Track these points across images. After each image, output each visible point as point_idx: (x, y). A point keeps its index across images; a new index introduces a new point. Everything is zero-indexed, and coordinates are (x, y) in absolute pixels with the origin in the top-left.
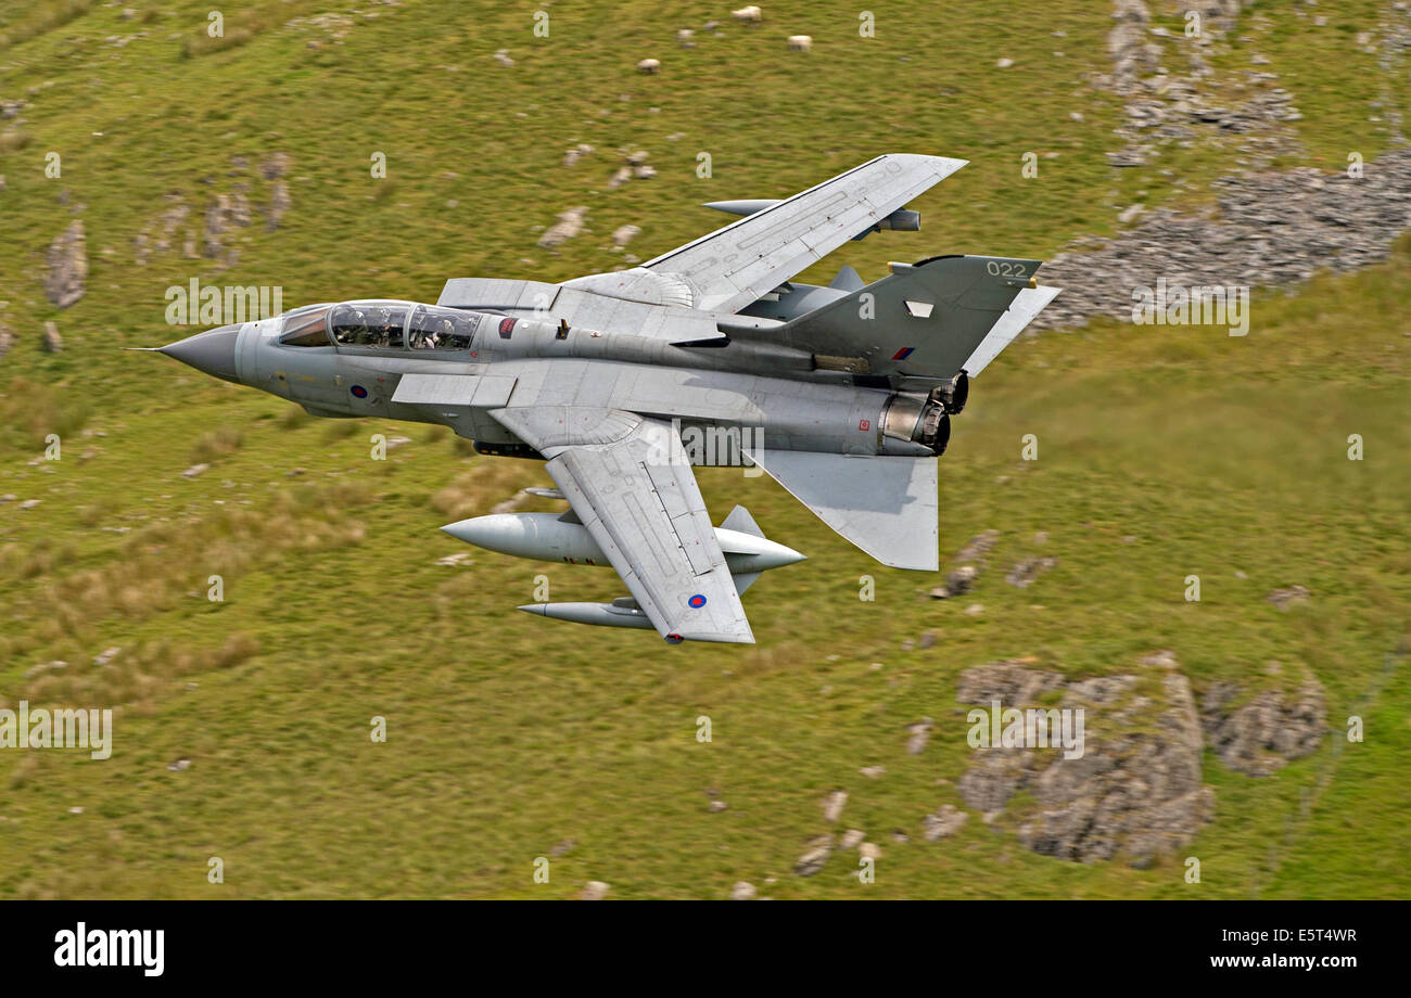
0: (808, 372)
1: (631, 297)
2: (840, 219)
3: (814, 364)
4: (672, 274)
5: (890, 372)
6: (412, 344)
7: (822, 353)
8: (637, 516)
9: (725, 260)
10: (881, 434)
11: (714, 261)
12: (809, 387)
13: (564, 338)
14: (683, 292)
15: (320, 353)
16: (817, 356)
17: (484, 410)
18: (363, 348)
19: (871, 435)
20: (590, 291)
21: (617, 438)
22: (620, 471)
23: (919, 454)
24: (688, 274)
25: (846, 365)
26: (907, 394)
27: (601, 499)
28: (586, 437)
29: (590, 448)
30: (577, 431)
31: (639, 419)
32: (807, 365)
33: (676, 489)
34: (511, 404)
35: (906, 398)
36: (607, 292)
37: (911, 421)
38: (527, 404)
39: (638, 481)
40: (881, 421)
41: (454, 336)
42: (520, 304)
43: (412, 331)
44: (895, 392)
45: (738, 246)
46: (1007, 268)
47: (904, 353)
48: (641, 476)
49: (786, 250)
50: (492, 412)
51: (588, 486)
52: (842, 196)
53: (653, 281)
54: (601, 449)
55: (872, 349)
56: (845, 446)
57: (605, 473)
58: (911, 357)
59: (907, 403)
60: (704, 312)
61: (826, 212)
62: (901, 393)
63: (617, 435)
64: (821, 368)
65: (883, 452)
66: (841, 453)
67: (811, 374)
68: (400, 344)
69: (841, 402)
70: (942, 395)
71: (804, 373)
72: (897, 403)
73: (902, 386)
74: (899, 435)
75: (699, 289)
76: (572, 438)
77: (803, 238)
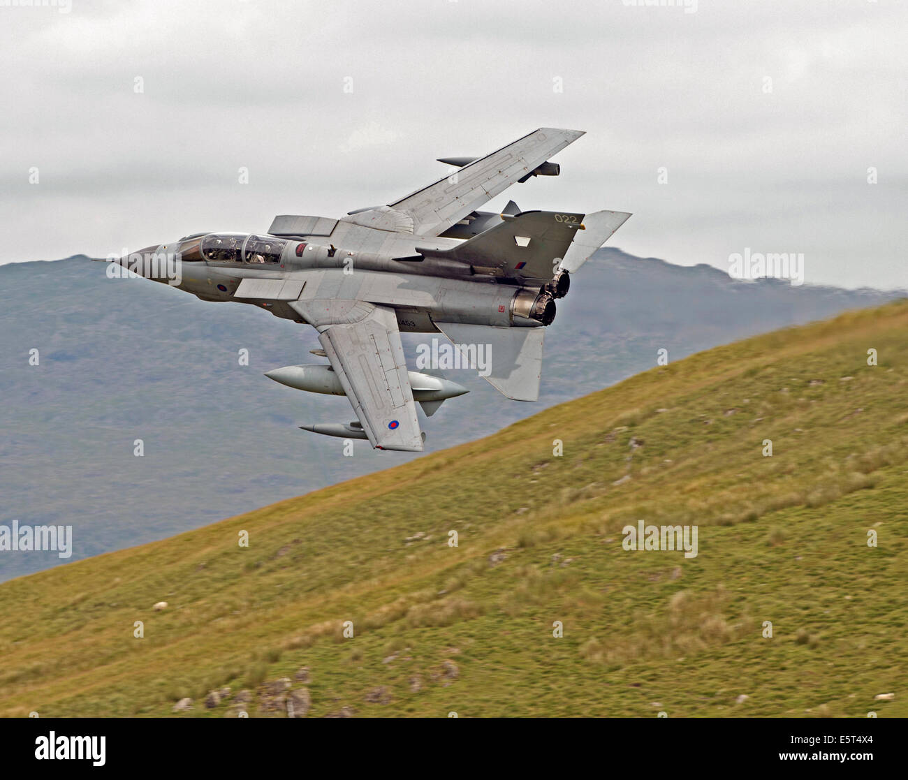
0: (470, 276)
1: (377, 227)
2: (507, 172)
3: (473, 271)
4: (404, 211)
5: (515, 276)
6: (247, 260)
7: (476, 265)
8: (365, 370)
9: (436, 201)
10: (511, 314)
11: (429, 202)
12: (471, 285)
13: (333, 256)
14: (408, 223)
15: (198, 265)
16: (474, 267)
17: (286, 302)
18: (221, 262)
19: (506, 315)
20: (355, 223)
21: (359, 319)
22: (359, 341)
23: (534, 326)
24: (413, 210)
25: (491, 273)
26: (528, 288)
27: (346, 359)
28: (341, 319)
29: (343, 326)
30: (336, 315)
31: (373, 306)
32: (469, 272)
33: (390, 353)
34: (300, 299)
35: (528, 291)
36: (364, 224)
37: (529, 305)
38: (309, 298)
39: (368, 347)
40: (511, 306)
41: (272, 255)
42: (313, 233)
43: (247, 253)
44: (521, 287)
45: (445, 191)
46: (566, 218)
47: (521, 265)
48: (371, 343)
49: (472, 194)
50: (290, 303)
51: (340, 350)
52: (509, 156)
53: (392, 216)
54: (349, 326)
55: (503, 263)
56: (491, 321)
57: (350, 343)
58: (525, 267)
59: (527, 294)
60: (419, 236)
61: (499, 168)
62: (525, 288)
63: (359, 318)
64: (478, 273)
65: (514, 325)
66: (489, 325)
67: (472, 277)
68: (241, 260)
69: (488, 294)
70: (550, 288)
71: (469, 277)
72: (521, 294)
73: (525, 283)
74: (522, 314)
75: (419, 220)
76: (333, 320)
77: (483, 185)
